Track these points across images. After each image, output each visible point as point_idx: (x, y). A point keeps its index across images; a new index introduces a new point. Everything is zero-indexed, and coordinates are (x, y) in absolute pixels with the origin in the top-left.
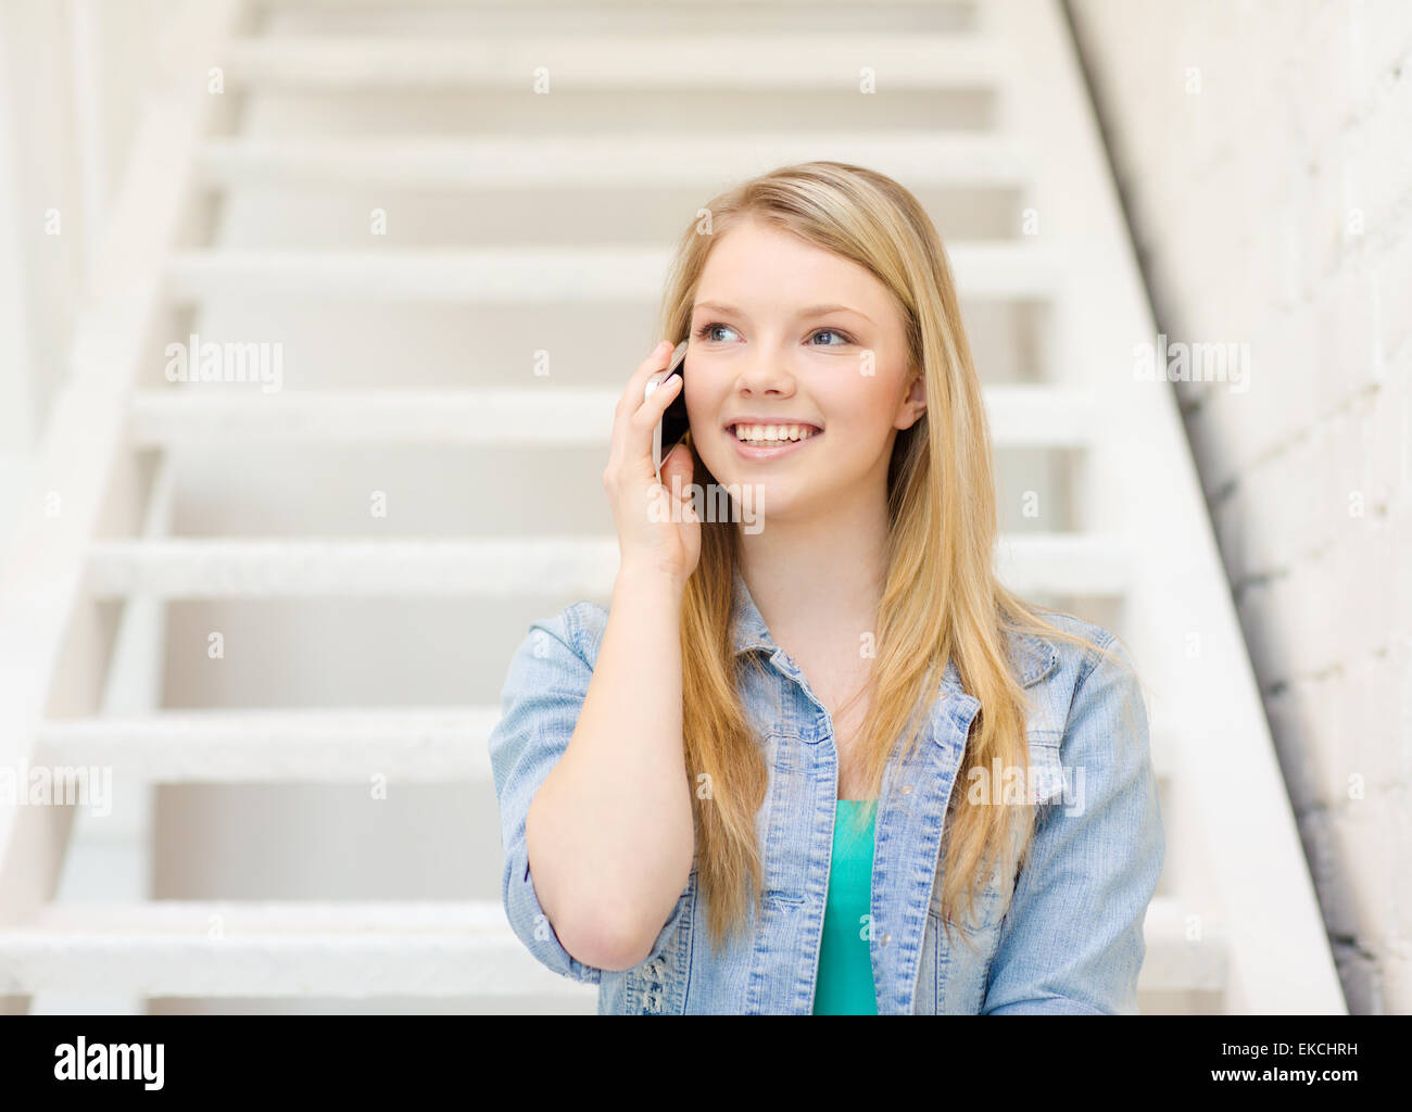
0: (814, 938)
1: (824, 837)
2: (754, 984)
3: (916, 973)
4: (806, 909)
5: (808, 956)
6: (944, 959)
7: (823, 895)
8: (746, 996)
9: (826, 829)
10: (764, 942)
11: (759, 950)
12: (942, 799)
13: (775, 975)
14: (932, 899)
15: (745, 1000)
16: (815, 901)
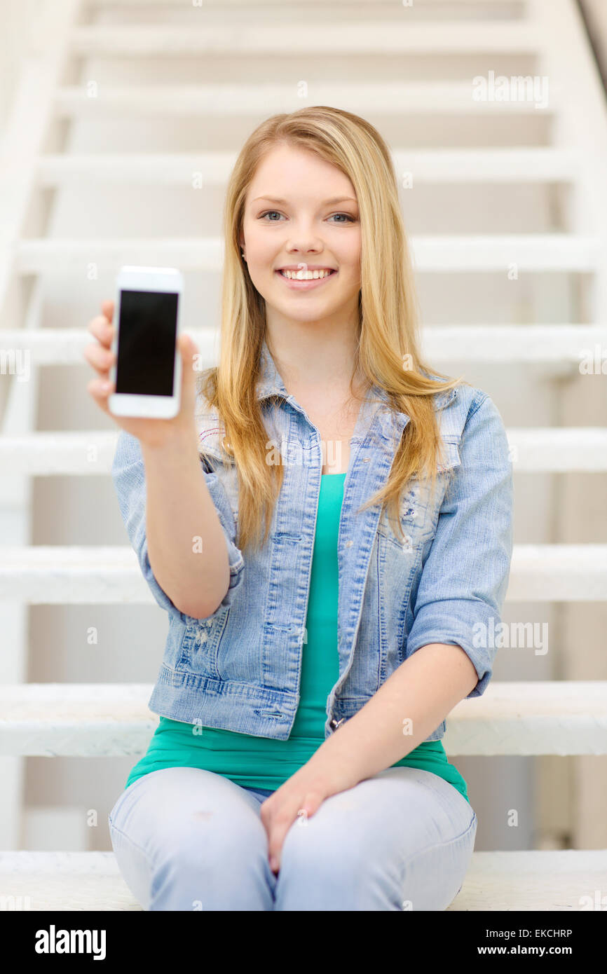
0: (308, 561)
1: (313, 500)
2: (272, 590)
3: (368, 565)
4: (303, 544)
5: (304, 572)
6: (383, 559)
7: (312, 535)
8: (268, 597)
9: (314, 495)
10: (277, 564)
11: (275, 569)
12: (388, 467)
13: (285, 584)
14: (380, 524)
15: (267, 599)
16: (308, 539)
